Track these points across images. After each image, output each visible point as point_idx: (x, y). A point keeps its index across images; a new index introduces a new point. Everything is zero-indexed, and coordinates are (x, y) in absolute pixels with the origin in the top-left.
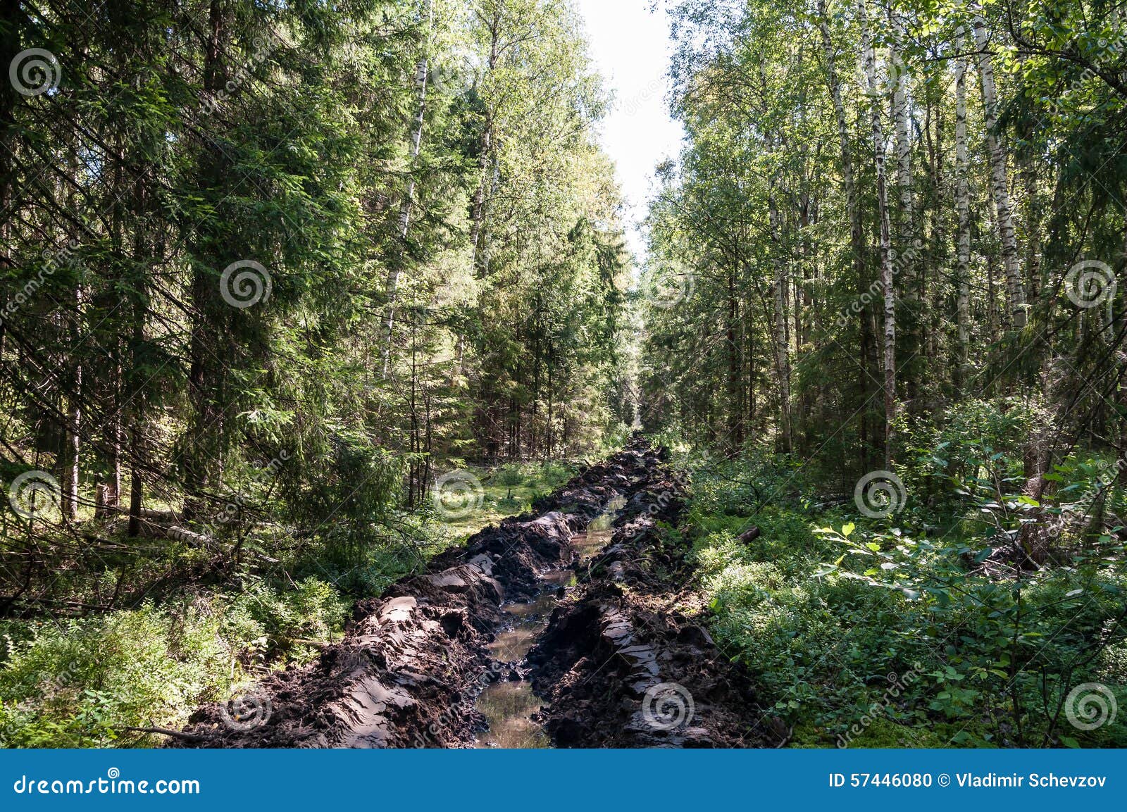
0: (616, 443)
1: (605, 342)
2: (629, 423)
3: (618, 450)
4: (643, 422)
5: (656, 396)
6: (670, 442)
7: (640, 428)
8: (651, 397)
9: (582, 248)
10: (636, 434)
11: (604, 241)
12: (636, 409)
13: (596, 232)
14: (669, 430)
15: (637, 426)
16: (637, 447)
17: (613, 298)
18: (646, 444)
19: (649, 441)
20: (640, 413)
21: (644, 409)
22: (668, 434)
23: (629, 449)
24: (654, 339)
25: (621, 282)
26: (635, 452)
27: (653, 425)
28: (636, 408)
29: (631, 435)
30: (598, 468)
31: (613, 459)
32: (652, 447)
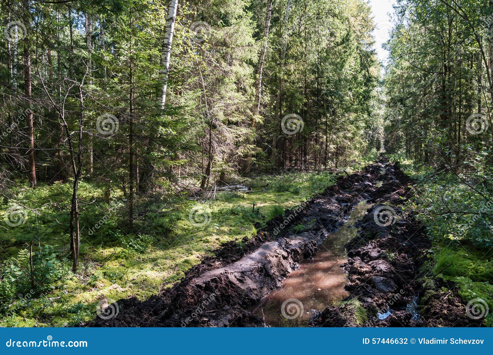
0: (370, 159)
1: (364, 103)
2: (378, 149)
3: (371, 163)
4: (385, 149)
5: (392, 135)
6: (400, 159)
7: (384, 151)
8: (389, 136)
9: (350, 48)
10: (381, 154)
11: (364, 49)
12: (382, 143)
13: (359, 44)
14: (399, 152)
15: (382, 150)
16: (382, 161)
17: (368, 80)
18: (387, 160)
19: (389, 158)
20: (384, 144)
21: (386, 143)
22: (399, 154)
23: (377, 162)
24: (392, 99)
25: (373, 71)
26: (380, 164)
27: (390, 150)
28: (382, 141)
29: (378, 155)
30: (355, 175)
31: (366, 169)
32: (390, 162)
